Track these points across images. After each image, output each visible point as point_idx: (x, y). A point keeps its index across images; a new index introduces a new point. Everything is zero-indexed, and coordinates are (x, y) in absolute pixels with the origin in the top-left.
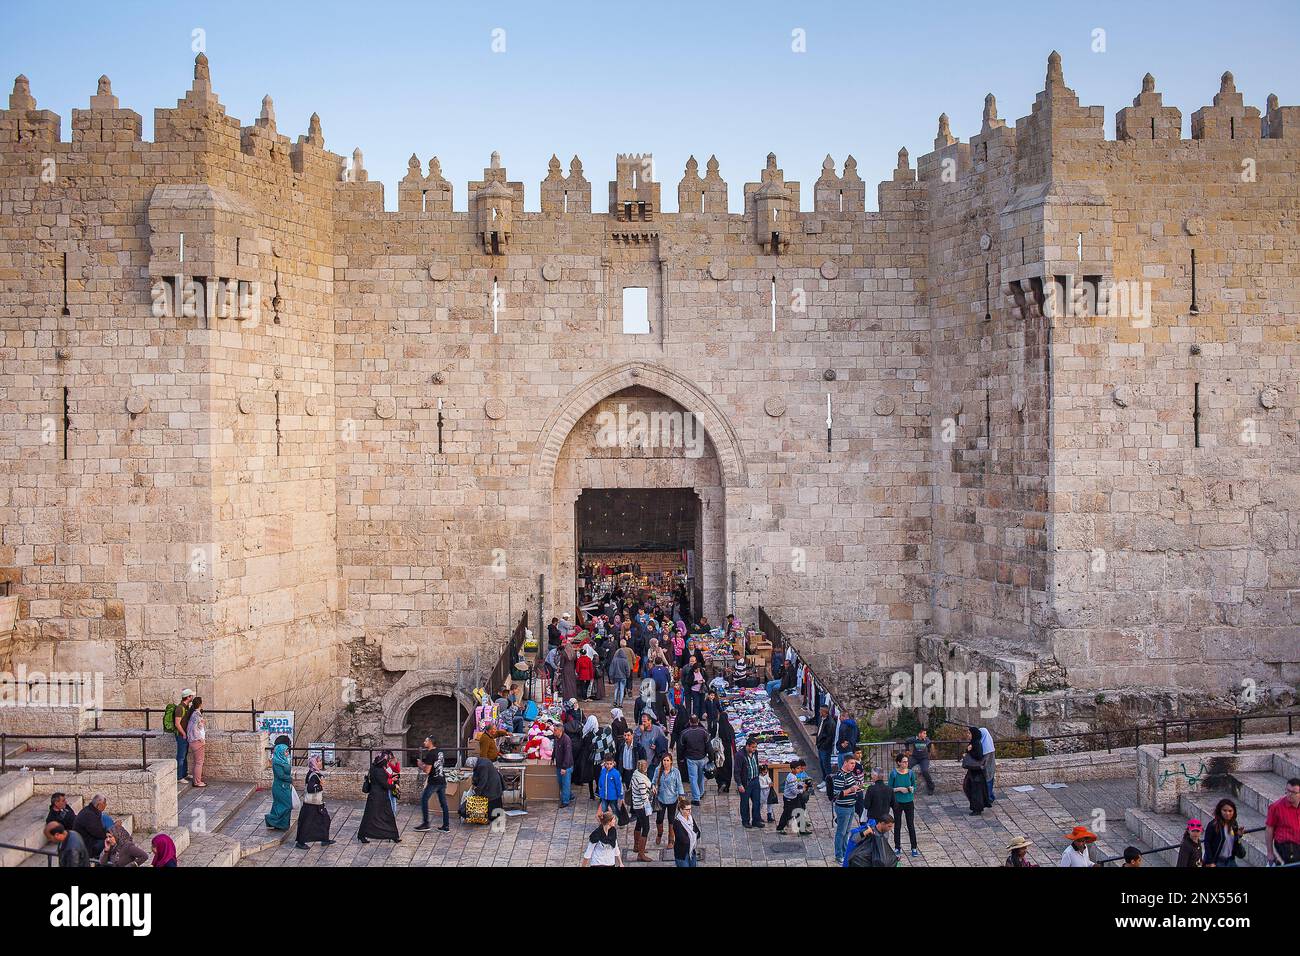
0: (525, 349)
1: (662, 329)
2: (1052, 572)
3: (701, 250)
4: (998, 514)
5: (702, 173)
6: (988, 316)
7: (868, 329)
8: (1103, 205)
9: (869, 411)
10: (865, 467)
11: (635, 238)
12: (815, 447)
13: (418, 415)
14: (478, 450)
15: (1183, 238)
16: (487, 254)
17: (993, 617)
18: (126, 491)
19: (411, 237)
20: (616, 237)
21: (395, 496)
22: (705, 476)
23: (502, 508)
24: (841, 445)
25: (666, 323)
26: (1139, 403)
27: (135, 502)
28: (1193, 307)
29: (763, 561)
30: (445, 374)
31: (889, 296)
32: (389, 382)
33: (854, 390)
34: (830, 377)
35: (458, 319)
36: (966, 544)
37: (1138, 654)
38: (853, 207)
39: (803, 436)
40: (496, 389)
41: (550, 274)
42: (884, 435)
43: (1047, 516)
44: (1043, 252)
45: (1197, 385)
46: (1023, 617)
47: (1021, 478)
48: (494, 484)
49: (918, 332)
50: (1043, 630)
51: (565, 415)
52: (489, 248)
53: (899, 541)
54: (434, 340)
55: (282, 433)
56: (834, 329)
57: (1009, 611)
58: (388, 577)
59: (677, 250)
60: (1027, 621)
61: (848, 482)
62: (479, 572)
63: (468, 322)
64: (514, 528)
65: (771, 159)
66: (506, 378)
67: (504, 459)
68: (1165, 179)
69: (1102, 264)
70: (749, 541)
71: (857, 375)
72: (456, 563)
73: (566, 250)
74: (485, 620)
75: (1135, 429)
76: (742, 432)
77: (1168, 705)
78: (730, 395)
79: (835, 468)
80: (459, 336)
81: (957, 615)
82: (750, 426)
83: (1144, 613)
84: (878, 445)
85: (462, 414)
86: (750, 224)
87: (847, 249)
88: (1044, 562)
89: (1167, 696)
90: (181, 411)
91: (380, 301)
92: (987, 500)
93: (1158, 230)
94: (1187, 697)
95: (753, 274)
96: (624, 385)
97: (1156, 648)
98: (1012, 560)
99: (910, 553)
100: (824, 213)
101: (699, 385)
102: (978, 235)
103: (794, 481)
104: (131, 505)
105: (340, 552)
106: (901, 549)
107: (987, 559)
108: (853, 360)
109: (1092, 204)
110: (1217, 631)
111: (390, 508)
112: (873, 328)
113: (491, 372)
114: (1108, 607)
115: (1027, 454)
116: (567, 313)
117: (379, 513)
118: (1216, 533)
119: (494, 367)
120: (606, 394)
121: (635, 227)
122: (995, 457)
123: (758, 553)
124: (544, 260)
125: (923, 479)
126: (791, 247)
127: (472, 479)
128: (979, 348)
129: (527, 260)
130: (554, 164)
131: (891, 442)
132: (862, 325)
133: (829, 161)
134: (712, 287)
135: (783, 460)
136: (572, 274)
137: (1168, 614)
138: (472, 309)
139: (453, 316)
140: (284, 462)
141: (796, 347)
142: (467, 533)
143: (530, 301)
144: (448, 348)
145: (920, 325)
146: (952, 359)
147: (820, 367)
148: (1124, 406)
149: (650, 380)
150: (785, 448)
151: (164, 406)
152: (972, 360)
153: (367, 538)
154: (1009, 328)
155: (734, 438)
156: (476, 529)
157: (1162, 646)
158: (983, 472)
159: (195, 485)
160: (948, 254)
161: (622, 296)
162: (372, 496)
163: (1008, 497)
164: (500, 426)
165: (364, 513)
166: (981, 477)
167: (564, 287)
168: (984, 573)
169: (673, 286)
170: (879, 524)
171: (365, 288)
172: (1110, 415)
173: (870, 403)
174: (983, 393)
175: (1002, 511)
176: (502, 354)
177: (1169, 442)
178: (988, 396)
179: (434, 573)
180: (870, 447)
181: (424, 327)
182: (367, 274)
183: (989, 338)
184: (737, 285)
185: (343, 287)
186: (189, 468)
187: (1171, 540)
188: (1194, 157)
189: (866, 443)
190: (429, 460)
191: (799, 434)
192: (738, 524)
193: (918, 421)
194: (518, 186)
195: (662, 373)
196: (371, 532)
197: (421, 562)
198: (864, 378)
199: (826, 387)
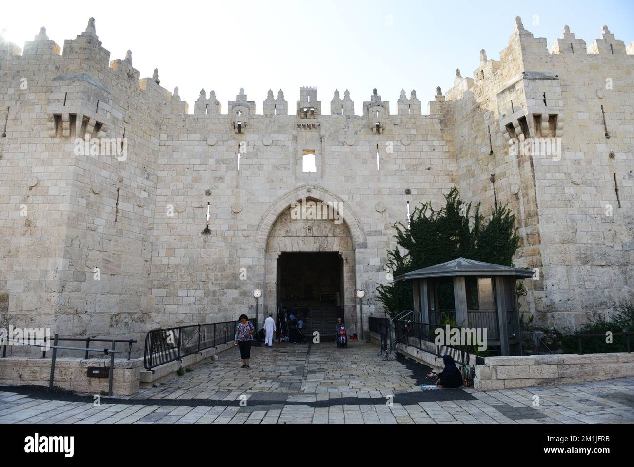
0: (253, 178)
1: (323, 170)
3: (341, 131)
5: (342, 97)
6: (492, 152)
7: (426, 169)
8: (554, 79)
11: (309, 126)
13: (197, 211)
14: (227, 229)
15: (596, 99)
16: (236, 133)
18: (21, 229)
19: (199, 126)
20: (299, 126)
21: (182, 252)
22: (345, 246)
23: (238, 259)
25: (324, 166)
26: (585, 183)
27: (24, 235)
28: (606, 134)
30: (212, 191)
31: (436, 153)
32: (184, 194)
33: (421, 199)
34: (408, 192)
35: (220, 164)
38: (416, 112)
40: (237, 198)
41: (267, 143)
43: (541, 247)
45: (615, 174)
48: (234, 246)
49: (452, 171)
51: (272, 211)
52: (237, 130)
54: (207, 174)
55: (119, 211)
56: (409, 169)
58: (176, 295)
59: (329, 131)
62: (224, 293)
63: (225, 165)
65: (375, 91)
66: (243, 193)
67: (240, 233)
68: (582, 72)
69: (558, 107)
70: (368, 277)
71: (422, 192)
72: (212, 288)
73: (275, 132)
75: (584, 197)
76: (364, 220)
78: (357, 202)
80: (220, 172)
82: (368, 217)
85: (219, 210)
86: (365, 120)
87: (414, 132)
90: (56, 186)
91: (182, 155)
93: (583, 96)
95: (367, 144)
96: (303, 196)
100: (402, 115)
101: (341, 196)
102: (482, 114)
103: (391, 245)
104: (22, 236)
105: (151, 281)
108: (419, 184)
111: (179, 258)
112: (429, 169)
113: (235, 190)
114: (582, 299)
115: (524, 216)
116: (274, 161)
117: (174, 261)
119: (237, 187)
120: (294, 201)
121: (309, 121)
123: (374, 284)
124: (264, 136)
126: (386, 131)
127: (222, 244)
129: (255, 137)
130: (270, 93)
132: (423, 167)
133: (403, 92)
134: (347, 149)
135: (385, 235)
136: (277, 143)
138: (227, 159)
139: (218, 162)
140: (119, 226)
141: (390, 178)
142: (219, 272)
143: (256, 155)
144: (214, 178)
145: (452, 167)
147: (403, 187)
148: (578, 185)
149: (316, 194)
150: (387, 228)
151: (47, 183)
153: (166, 274)
154: (505, 153)
155: (359, 223)
156: (225, 270)
160: (465, 130)
162: (170, 252)
164: (239, 216)
165: (165, 261)
167: (273, 149)
169: (328, 149)
171: (175, 149)
172: (570, 190)
174: (492, 192)
176: (241, 181)
178: (495, 192)
179: (200, 293)
181: (202, 168)
182: (176, 143)
183: (493, 162)
184: (359, 149)
185: (164, 148)
186: (56, 216)
187: (613, 259)
190: (201, 234)
191: (393, 221)
192: (362, 268)
194: (252, 103)
195: (323, 190)
196: (169, 271)
197: (194, 287)
198: (425, 193)
199: (406, 198)
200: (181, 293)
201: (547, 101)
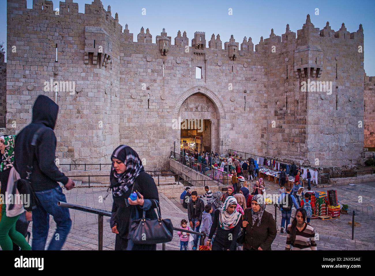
0: (171, 81)
1: (206, 78)
2: (307, 139)
3: (215, 58)
4: (290, 126)
5: (216, 38)
6: (287, 78)
7: (254, 80)
8: (321, 51)
9: (254, 101)
10: (253, 115)
11: (199, 54)
12: (242, 109)
13: (143, 98)
14: (158, 108)
15: (335, 61)
16: (162, 55)
17: (288, 151)
18: (75, 115)
19: (141, 49)
20: (194, 53)
21: (136, 120)
22: (213, 116)
23: (165, 124)
24: (248, 109)
25: (207, 76)
26: (326, 99)
27: (77, 118)
28: (336, 77)
29: (229, 138)
30: (150, 87)
31: (259, 72)
32: (135, 89)
33: (251, 95)
34: (245, 92)
36: (279, 133)
37: (325, 158)
38: (251, 50)
39: (239, 107)
40: (164, 92)
41: (178, 62)
42: (257, 107)
43: (306, 126)
44: (308, 62)
45: (337, 95)
46: (297, 150)
47: (297, 117)
48: (162, 117)
49: (265, 82)
50: (304, 153)
51: (181, 99)
52: (163, 54)
53: (260, 133)
54: (147, 78)
55: (112, 101)
56: (246, 80)
57: (293, 149)
58: (134, 142)
59: (210, 57)
60: (299, 151)
61: (249, 118)
62: (158, 141)
63: (156, 73)
64: (168, 129)
65: (232, 36)
66: (166, 89)
67: (165, 110)
68: (331, 47)
69: (321, 65)
70: (226, 133)
71: (251, 92)
72: (152, 138)
73: (182, 56)
74: (160, 154)
75: (325, 105)
76: (225, 105)
77: (332, 170)
78: (222, 96)
79: (246, 115)
80: (154, 77)
81: (276, 151)
82: (227, 104)
83: (326, 149)
84: (256, 109)
85: (154, 98)
87: (250, 60)
88: (305, 136)
89: (332, 168)
90: (92, 92)
91: (133, 66)
92: (286, 123)
93: (330, 59)
94: (336, 168)
95: (228, 65)
96: (196, 92)
97: (328, 157)
98: (294, 137)
99: (262, 136)
100: (244, 51)
101: (215, 93)
102: (284, 58)
103: (237, 118)
104: (76, 119)
105: (120, 135)
106: (260, 135)
107: (286, 137)
108: (250, 88)
109: (319, 51)
110: (340, 153)
111: (134, 123)
112: (255, 80)
113: (162, 87)
114: (319, 147)
115: (300, 111)
116: (182, 72)
117: (132, 124)
118: (340, 130)
119: (163, 86)
120: (191, 94)
121: (199, 51)
122: (289, 112)
123: (228, 136)
124: (177, 58)
125: (265, 118)
126: (237, 59)
127: (157, 116)
128: (284, 86)
129: (172, 58)
130: (179, 33)
131: (259, 109)
132: (253, 79)
133: (245, 38)
134: (218, 68)
135: (234, 112)
136: (183, 62)
137: (331, 149)
138: (158, 70)
139: (153, 71)
140: (112, 109)
141: (237, 84)
142: (155, 130)
143: (173, 69)
144: (151, 80)
145: (265, 80)
146: (275, 88)
147: (243, 89)
148: (323, 100)
149: (202, 91)
150: (235, 109)
151: (87, 90)
152: (282, 88)
153: (128, 131)
154: (294, 80)
155: (223, 106)
156: (158, 129)
157: (329, 156)
158: (285, 116)
159: (96, 113)
160: (274, 63)
161: (195, 69)
162: (130, 120)
163: (293, 121)
164: (164, 102)
165: (127, 125)
166: (284, 117)
167: (181, 65)
168: (285, 140)
169: (209, 67)
170: (256, 129)
171: (129, 62)
172: (320, 102)
173: (254, 99)
174: (285, 97)
175: (291, 125)
176: (165, 82)
177: (331, 108)
178: (287, 97)
179: (146, 141)
180: (254, 110)
181: (144, 74)
182: (130, 59)
183: (287, 83)
184: (224, 68)
185: (122, 62)
186: (94, 108)
187: (331, 131)
188: (337, 42)
189: (253, 109)
190: (145, 110)
191: (238, 106)
192: (223, 129)
193: (265, 104)
194: (170, 38)
195: (206, 89)
196: (129, 130)
197: (143, 138)
198: (253, 93)
199: (244, 95)
200: (136, 141)
201: (317, 61)
